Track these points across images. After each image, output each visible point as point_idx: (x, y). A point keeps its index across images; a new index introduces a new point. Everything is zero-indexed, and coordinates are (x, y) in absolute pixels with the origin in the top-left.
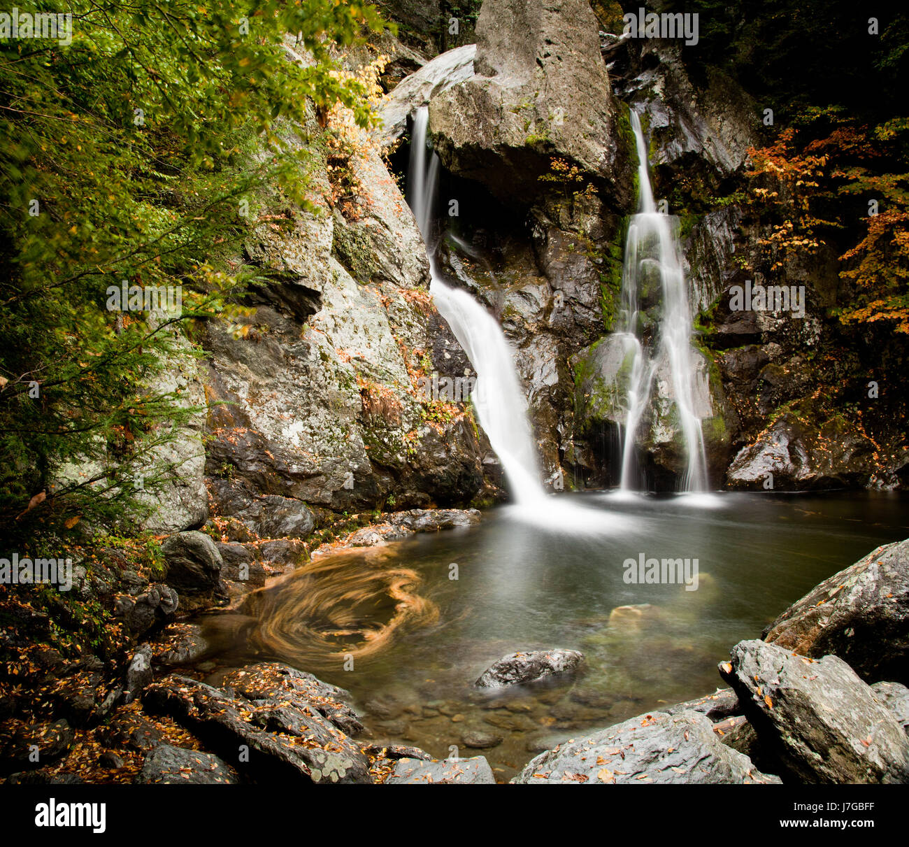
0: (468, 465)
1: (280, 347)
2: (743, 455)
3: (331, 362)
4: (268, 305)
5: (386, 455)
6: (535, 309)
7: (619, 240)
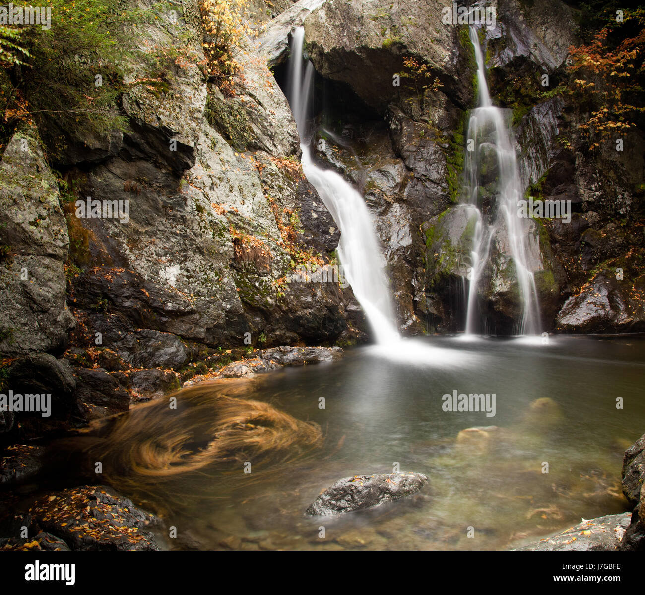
0: (332, 309)
1: (158, 198)
2: (569, 304)
3: (206, 214)
4: (147, 161)
5: (257, 297)
6: (392, 184)
7: (461, 129)
